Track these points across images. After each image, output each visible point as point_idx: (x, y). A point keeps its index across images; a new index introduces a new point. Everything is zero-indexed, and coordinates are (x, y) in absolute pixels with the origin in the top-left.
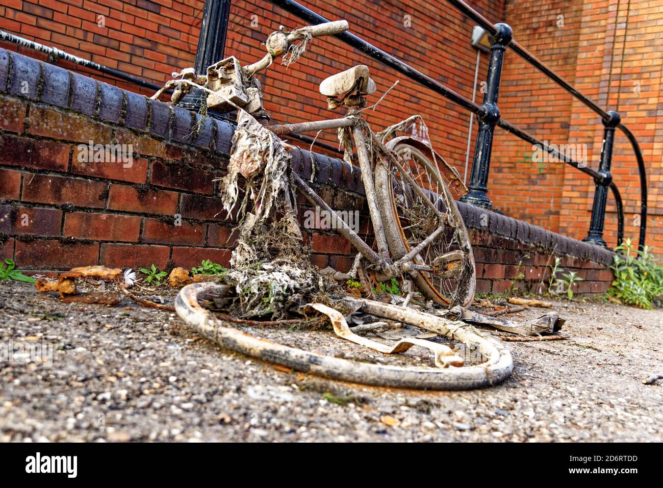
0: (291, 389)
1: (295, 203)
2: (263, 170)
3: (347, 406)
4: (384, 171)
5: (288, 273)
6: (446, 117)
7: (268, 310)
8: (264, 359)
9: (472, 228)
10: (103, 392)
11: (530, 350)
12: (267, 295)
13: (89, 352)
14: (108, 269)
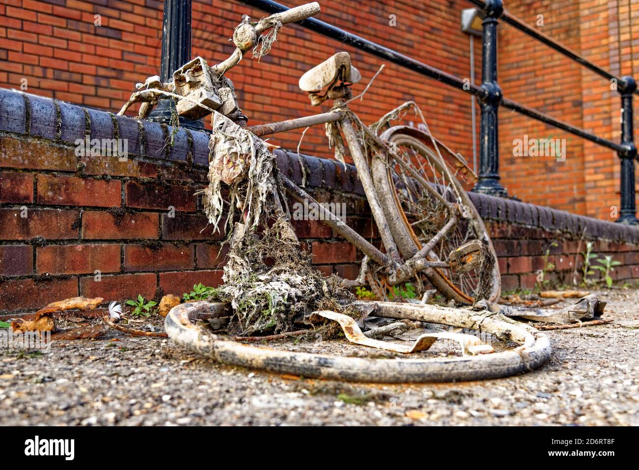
0: (301, 395)
1: (287, 207)
2: (247, 174)
3: (366, 405)
4: (382, 165)
5: (288, 281)
6: (445, 111)
7: (269, 322)
8: (268, 368)
9: (488, 219)
10: (88, 417)
11: (571, 335)
12: (266, 307)
13: (71, 382)
14: (88, 299)
